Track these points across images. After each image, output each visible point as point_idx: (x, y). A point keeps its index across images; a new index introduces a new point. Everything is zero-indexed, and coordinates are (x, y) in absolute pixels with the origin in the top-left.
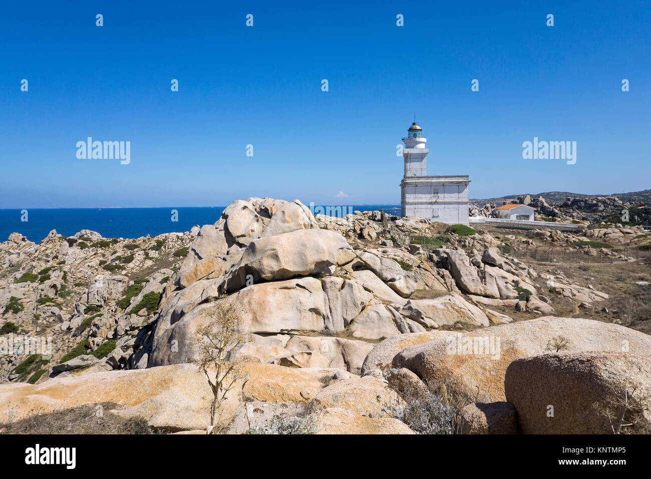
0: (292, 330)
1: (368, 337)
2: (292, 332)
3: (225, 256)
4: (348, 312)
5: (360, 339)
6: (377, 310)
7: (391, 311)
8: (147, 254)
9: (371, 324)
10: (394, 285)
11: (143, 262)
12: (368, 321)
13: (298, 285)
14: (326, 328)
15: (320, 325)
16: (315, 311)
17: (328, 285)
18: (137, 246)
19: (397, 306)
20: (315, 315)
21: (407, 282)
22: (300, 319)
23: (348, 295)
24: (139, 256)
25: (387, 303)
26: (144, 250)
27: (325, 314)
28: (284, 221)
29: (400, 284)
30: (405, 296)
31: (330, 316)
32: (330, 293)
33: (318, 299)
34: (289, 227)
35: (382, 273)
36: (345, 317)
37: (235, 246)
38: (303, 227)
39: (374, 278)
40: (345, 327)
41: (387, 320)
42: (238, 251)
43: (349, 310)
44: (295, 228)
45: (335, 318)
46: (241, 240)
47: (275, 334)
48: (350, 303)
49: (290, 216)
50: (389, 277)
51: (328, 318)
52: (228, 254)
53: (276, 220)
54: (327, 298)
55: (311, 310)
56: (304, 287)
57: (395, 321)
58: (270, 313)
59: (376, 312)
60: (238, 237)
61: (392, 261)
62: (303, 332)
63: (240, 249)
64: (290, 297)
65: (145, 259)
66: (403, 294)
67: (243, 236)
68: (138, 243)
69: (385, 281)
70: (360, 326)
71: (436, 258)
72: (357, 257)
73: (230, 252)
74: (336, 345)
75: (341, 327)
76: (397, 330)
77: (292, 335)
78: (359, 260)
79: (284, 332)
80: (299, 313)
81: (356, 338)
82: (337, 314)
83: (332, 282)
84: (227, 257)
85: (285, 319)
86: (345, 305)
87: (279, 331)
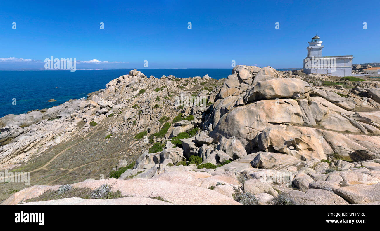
0: (287, 123)
1: (336, 129)
2: (287, 124)
3: (239, 87)
4: (317, 116)
5: (331, 130)
6: (336, 116)
7: (345, 117)
8: (192, 84)
9: (335, 123)
10: (339, 104)
11: (191, 86)
12: (332, 121)
13: (285, 102)
14: (305, 123)
15: (302, 121)
16: (298, 114)
17: (302, 103)
18: (188, 81)
19: (348, 115)
20: (297, 116)
21: (348, 103)
22: (291, 118)
23: (315, 108)
24: (189, 84)
25: (340, 113)
26: (191, 82)
27: (303, 116)
28: (265, 74)
29: (344, 104)
30: (349, 110)
31: (306, 117)
32: (304, 107)
33: (297, 109)
34: (267, 77)
35: (329, 98)
36: (316, 118)
37: (243, 84)
38: (274, 76)
39: (324, 100)
40: (316, 123)
41: (346, 122)
42: (244, 85)
43: (317, 115)
44: (270, 77)
45: (310, 118)
46: (246, 81)
47: (279, 124)
48: (317, 112)
49: (267, 72)
50: (334, 100)
51: (305, 118)
52: (240, 86)
53: (260, 74)
54: (302, 108)
55: (295, 114)
56: (289, 103)
57: (351, 122)
58: (275, 114)
59: (335, 117)
60: (244, 80)
61: (334, 93)
62: (293, 124)
63: (245, 85)
64: (282, 107)
65: (191, 85)
66: (348, 109)
67: (246, 79)
68: (189, 80)
69: (332, 102)
70: (327, 123)
71: (357, 92)
72: (311, 90)
73: (241, 86)
74: (317, 132)
75: (314, 123)
76: (355, 127)
77: (287, 125)
78: (312, 92)
79: (283, 123)
80: (289, 115)
81: (328, 130)
82: (311, 117)
83: (304, 101)
84: (240, 87)
85: (282, 117)
86: (314, 112)
87: (281, 123)
